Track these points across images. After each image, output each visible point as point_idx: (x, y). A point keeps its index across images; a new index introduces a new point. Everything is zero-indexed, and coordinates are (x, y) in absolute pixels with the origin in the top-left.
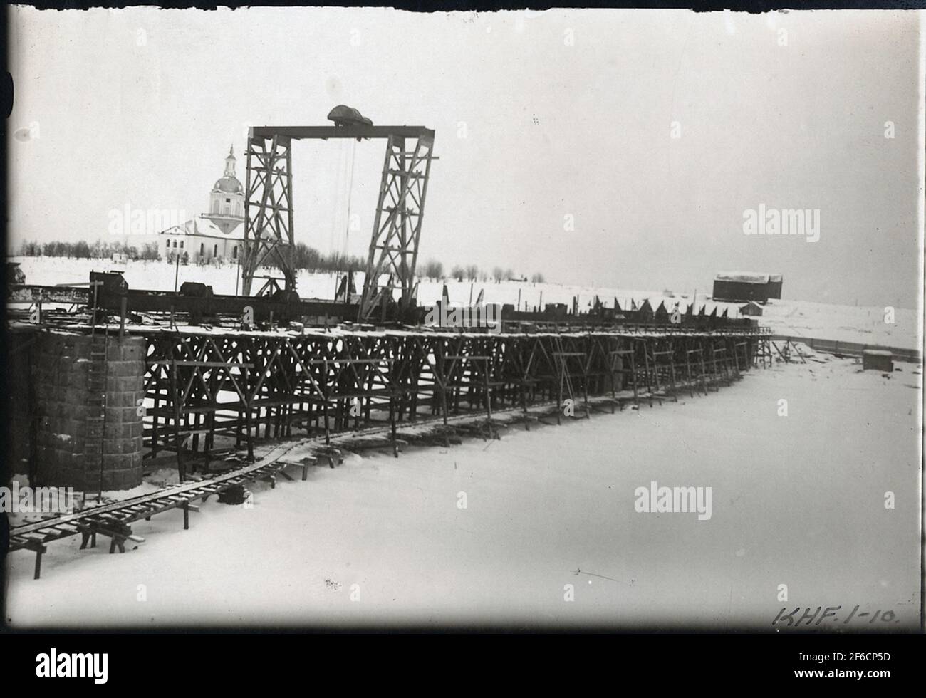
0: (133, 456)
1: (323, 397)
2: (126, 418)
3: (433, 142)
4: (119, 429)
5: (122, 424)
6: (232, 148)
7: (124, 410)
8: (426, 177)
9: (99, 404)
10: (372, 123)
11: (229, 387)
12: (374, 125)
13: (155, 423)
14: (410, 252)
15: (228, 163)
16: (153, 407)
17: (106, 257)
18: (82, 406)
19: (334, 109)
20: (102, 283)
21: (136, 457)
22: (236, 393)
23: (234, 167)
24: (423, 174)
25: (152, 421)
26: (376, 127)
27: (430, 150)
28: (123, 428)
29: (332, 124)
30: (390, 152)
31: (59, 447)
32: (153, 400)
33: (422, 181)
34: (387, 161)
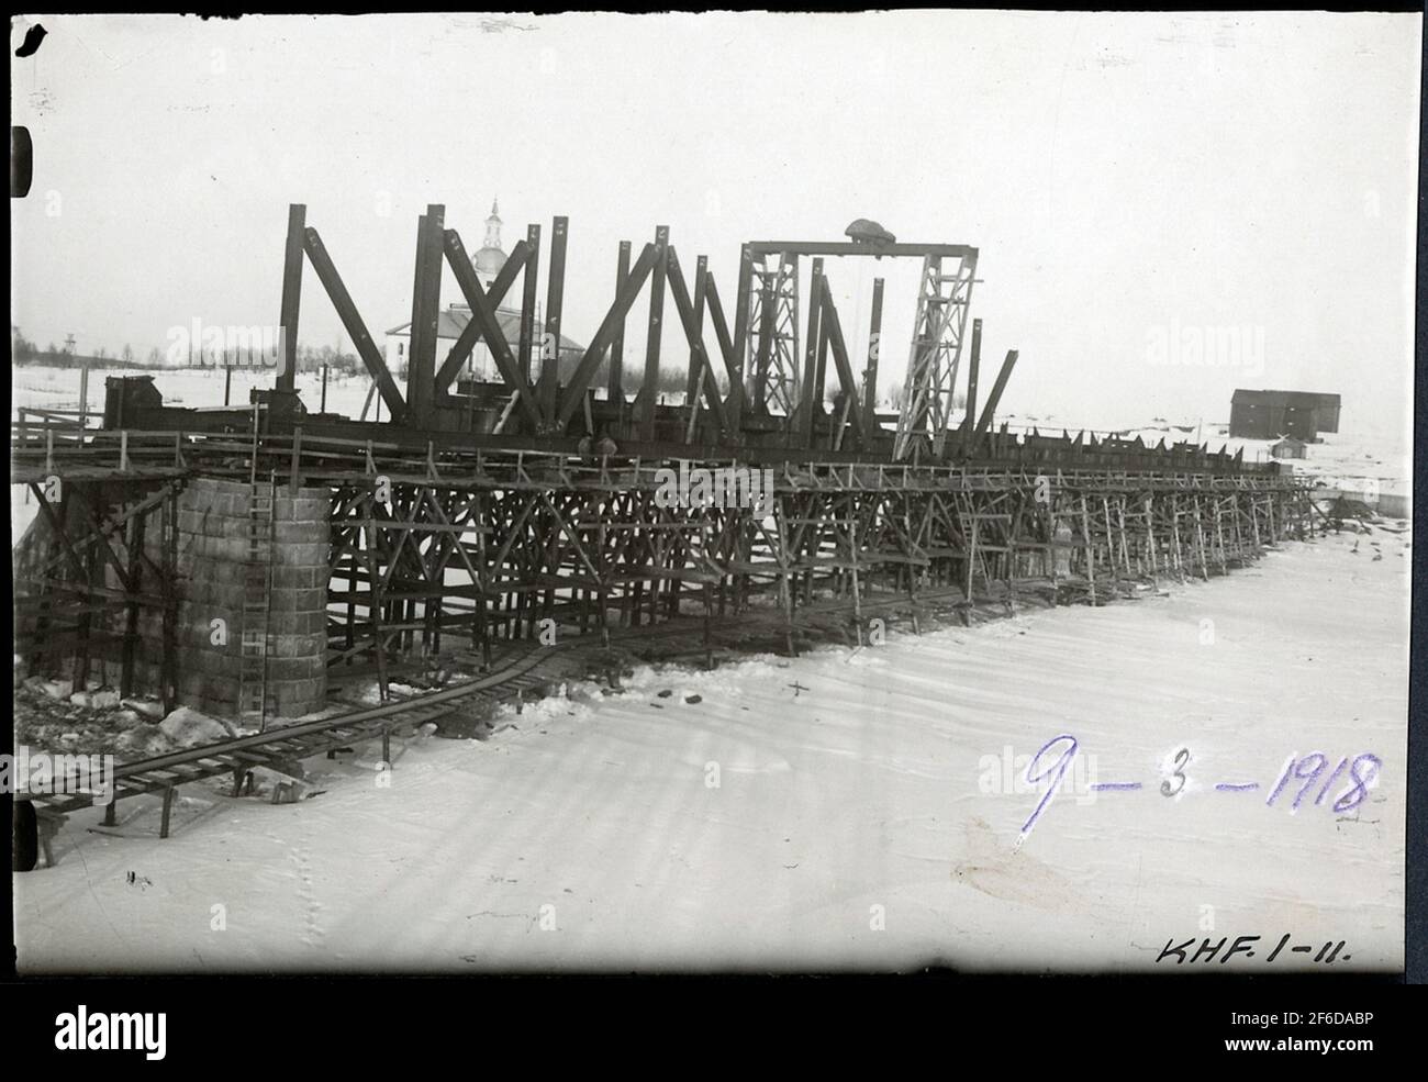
0: (312, 662)
1: (598, 579)
2: (302, 605)
3: (975, 263)
4: (292, 620)
5: (296, 613)
6: (495, 205)
7: (298, 594)
8: (967, 304)
9: (261, 582)
10: (894, 238)
11: (457, 562)
12: (897, 242)
13: (351, 614)
14: (945, 391)
15: (489, 228)
16: (347, 589)
17: (310, 371)
18: (237, 587)
19: (854, 223)
20: (265, 406)
21: (316, 662)
22: (466, 571)
23: (498, 233)
24: (965, 300)
25: (346, 611)
26: (900, 245)
27: (973, 272)
28: (296, 620)
29: (849, 240)
30: (926, 276)
31: (205, 648)
32: (348, 581)
33: (962, 307)
34: (923, 285)
